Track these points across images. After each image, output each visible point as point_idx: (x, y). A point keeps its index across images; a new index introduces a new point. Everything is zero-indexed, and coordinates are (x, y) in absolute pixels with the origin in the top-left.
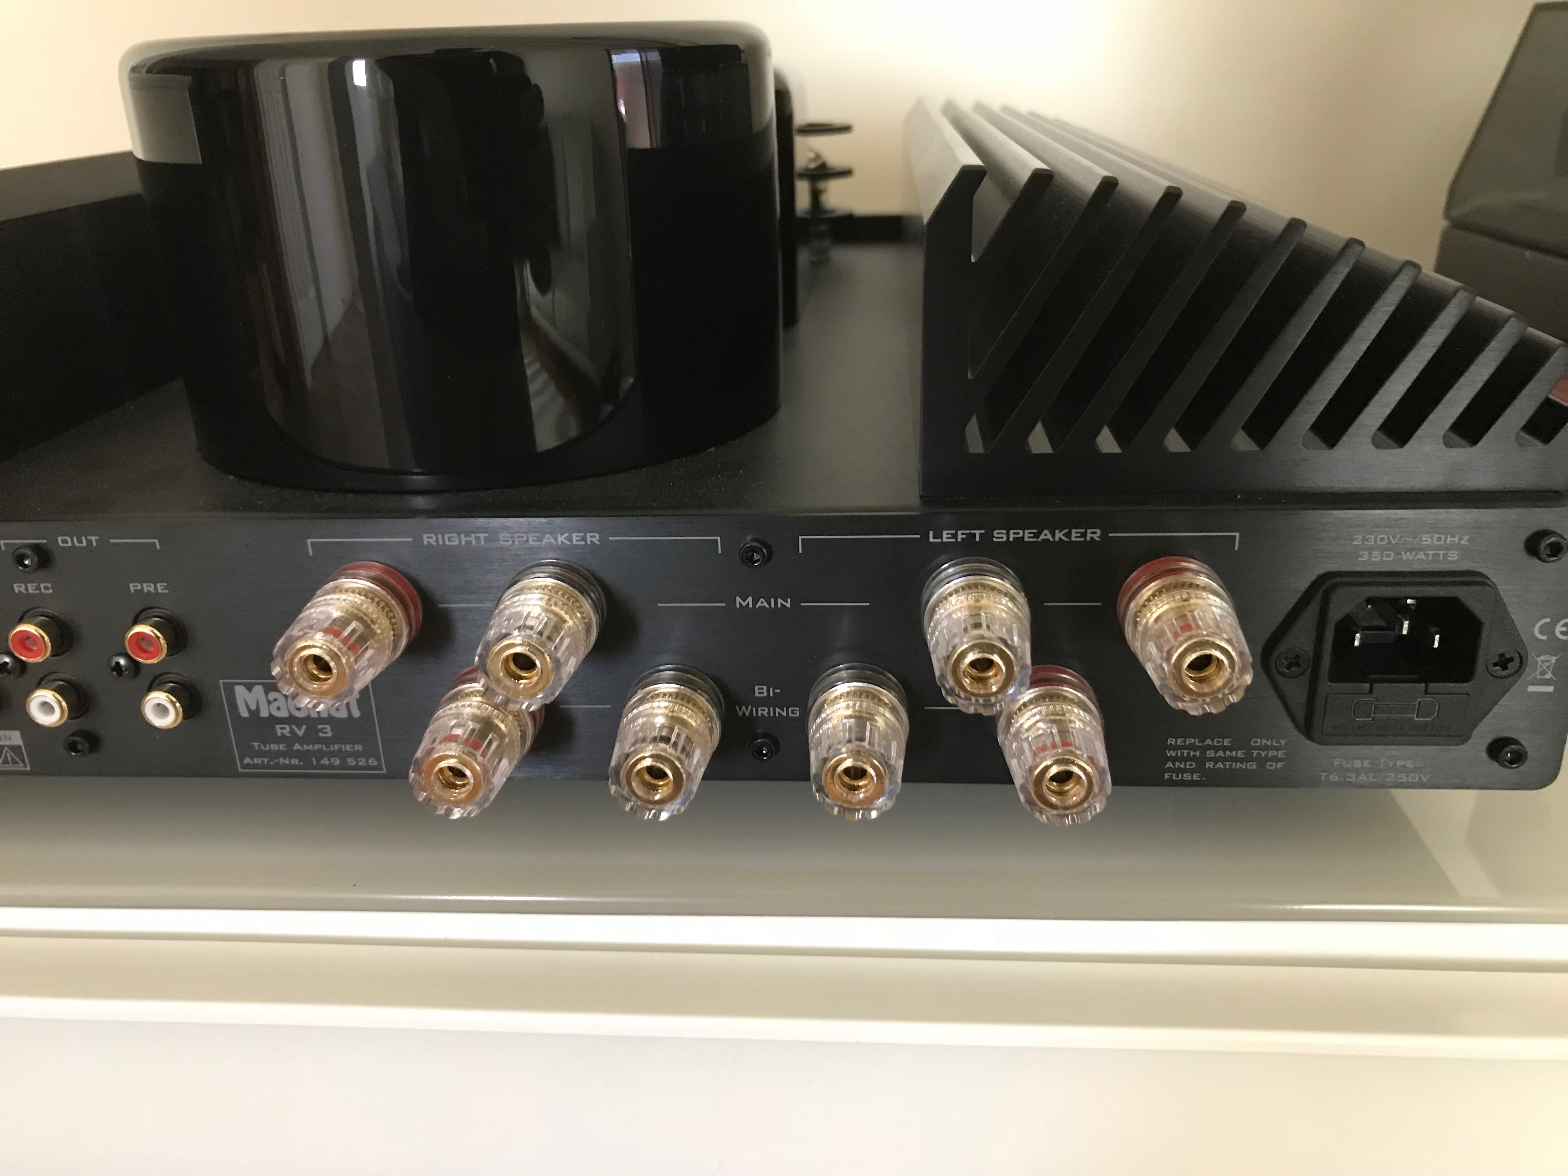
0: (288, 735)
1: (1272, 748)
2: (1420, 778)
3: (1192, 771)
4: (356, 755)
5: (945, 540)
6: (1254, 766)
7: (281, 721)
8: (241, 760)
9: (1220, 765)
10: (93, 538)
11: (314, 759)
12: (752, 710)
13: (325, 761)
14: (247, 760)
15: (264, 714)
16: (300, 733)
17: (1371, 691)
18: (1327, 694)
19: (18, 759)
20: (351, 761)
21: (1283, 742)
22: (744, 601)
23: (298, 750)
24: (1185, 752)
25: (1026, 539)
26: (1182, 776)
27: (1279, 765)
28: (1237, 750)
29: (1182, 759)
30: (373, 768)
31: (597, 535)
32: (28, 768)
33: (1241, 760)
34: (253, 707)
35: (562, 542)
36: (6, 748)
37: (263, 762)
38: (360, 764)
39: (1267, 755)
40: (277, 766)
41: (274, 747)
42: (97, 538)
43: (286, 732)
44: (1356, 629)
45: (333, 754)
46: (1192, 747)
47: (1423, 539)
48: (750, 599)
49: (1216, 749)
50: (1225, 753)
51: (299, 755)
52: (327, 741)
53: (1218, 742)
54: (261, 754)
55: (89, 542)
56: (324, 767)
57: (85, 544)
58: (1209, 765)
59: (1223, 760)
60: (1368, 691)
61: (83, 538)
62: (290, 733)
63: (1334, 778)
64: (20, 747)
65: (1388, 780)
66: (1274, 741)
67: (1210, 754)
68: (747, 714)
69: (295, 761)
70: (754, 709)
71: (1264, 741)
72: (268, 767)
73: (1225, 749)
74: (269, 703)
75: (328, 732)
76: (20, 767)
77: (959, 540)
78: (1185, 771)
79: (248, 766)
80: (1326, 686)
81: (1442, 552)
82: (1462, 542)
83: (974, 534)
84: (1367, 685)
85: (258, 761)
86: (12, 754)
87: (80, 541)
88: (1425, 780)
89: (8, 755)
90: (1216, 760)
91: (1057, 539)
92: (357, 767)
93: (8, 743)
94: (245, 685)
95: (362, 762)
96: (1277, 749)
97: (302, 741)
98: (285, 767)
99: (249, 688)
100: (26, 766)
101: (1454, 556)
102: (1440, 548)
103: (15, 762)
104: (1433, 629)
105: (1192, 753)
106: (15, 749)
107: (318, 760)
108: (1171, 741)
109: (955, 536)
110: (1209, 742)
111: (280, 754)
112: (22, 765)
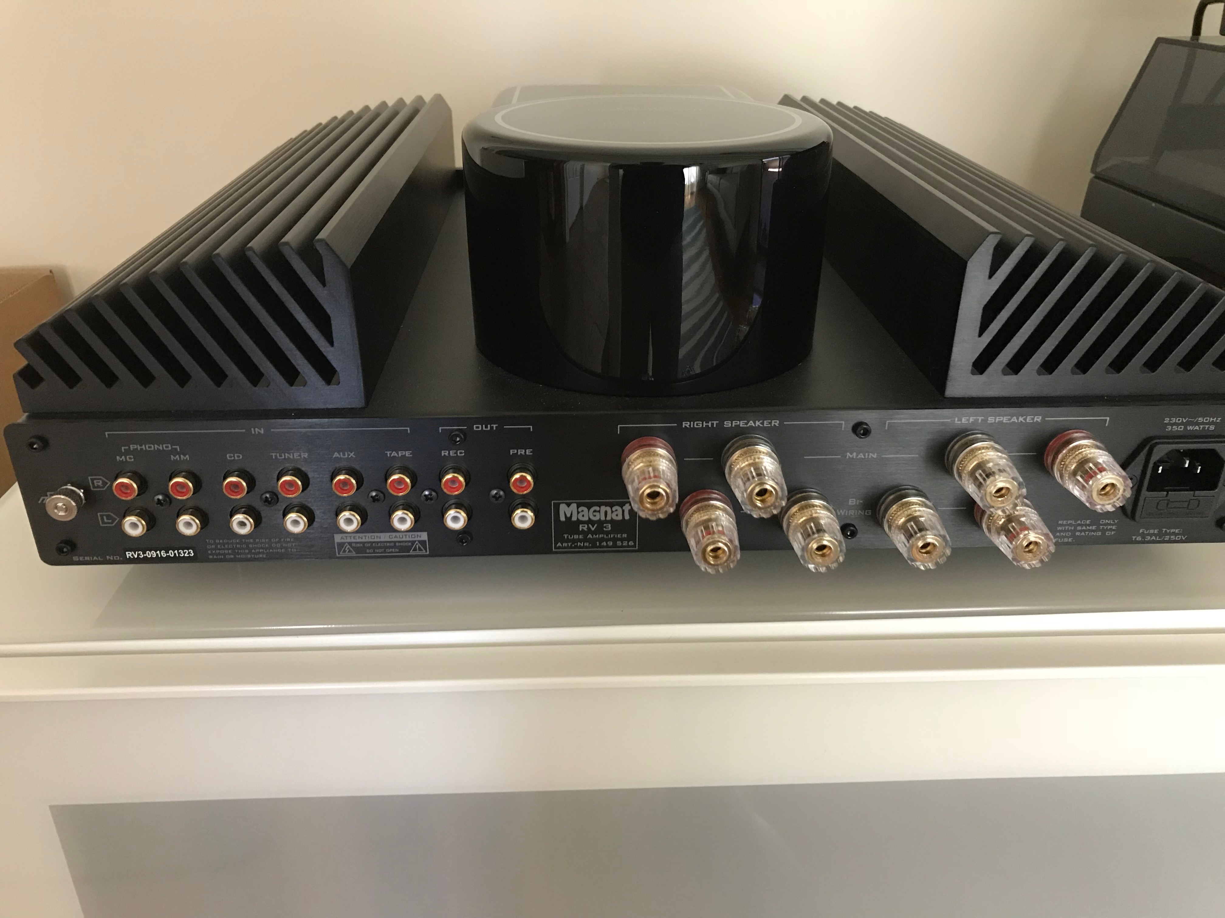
0: (586, 530)
1: (1110, 524)
2: (1181, 537)
3: (1068, 537)
4: (622, 540)
5: (963, 422)
6: (1100, 533)
7: (583, 522)
8: (556, 544)
9: (1083, 534)
10: (495, 426)
11: (598, 543)
12: (845, 512)
13: (604, 544)
14: (559, 544)
15: (574, 518)
16: (593, 529)
17: (1167, 495)
18: (1145, 498)
19: (422, 548)
20: (619, 543)
21: (1116, 521)
22: (851, 455)
23: (590, 538)
24: (1067, 527)
25: (1004, 421)
26: (1064, 540)
27: (1113, 533)
28: (1092, 526)
29: (1065, 531)
30: (632, 546)
31: (778, 421)
32: (428, 553)
33: (1093, 531)
34: (568, 515)
35: (758, 425)
36: (417, 542)
37: (568, 545)
38: (624, 544)
39: (1107, 528)
40: (576, 547)
41: (576, 537)
42: (497, 425)
43: (585, 529)
44: (1159, 464)
45: (610, 540)
46: (1070, 525)
47: (1199, 419)
48: (855, 454)
49: (1082, 525)
50: (1086, 528)
51: (589, 541)
52: (607, 533)
53: (1084, 522)
54: (567, 541)
55: (492, 428)
56: (603, 547)
57: (489, 428)
58: (1078, 534)
59: (1085, 531)
60: (1165, 496)
61: (489, 426)
62: (587, 529)
63: (1139, 539)
64: (425, 541)
65: (1165, 539)
66: (1112, 521)
67: (1079, 528)
68: (843, 514)
69: (587, 544)
70: (847, 512)
71: (1107, 521)
72: (571, 547)
73: (1086, 525)
74: (578, 513)
75: (609, 527)
76: (423, 552)
77: (970, 422)
78: (1066, 537)
79: (559, 548)
80: (1144, 493)
81: (1207, 426)
82: (1217, 421)
83: (978, 419)
84: (1165, 493)
85: (565, 545)
86: (420, 545)
87: (486, 427)
88: (1184, 539)
89: (417, 546)
90: (1081, 531)
91: (1019, 421)
92: (622, 546)
93: (419, 539)
94: (566, 503)
95: (625, 544)
96: (1113, 525)
97: (593, 533)
98: (580, 547)
99: (568, 505)
100: (426, 552)
101: (1212, 428)
102: (1206, 424)
103: (420, 549)
104: (1197, 464)
105: (1070, 528)
106: (423, 543)
107: (600, 543)
108: (1060, 522)
109: (968, 420)
110: (1079, 522)
111: (579, 540)
112: (424, 551)
